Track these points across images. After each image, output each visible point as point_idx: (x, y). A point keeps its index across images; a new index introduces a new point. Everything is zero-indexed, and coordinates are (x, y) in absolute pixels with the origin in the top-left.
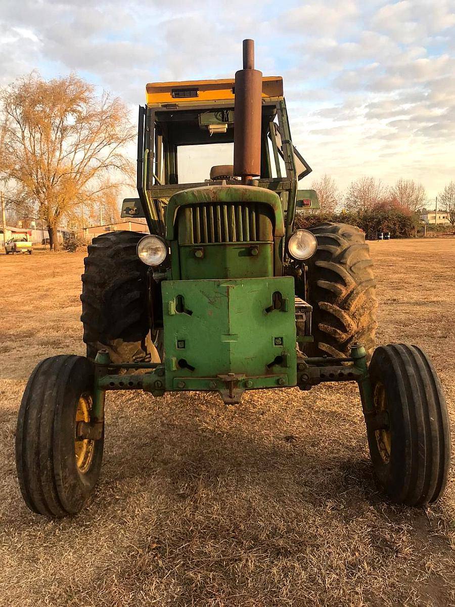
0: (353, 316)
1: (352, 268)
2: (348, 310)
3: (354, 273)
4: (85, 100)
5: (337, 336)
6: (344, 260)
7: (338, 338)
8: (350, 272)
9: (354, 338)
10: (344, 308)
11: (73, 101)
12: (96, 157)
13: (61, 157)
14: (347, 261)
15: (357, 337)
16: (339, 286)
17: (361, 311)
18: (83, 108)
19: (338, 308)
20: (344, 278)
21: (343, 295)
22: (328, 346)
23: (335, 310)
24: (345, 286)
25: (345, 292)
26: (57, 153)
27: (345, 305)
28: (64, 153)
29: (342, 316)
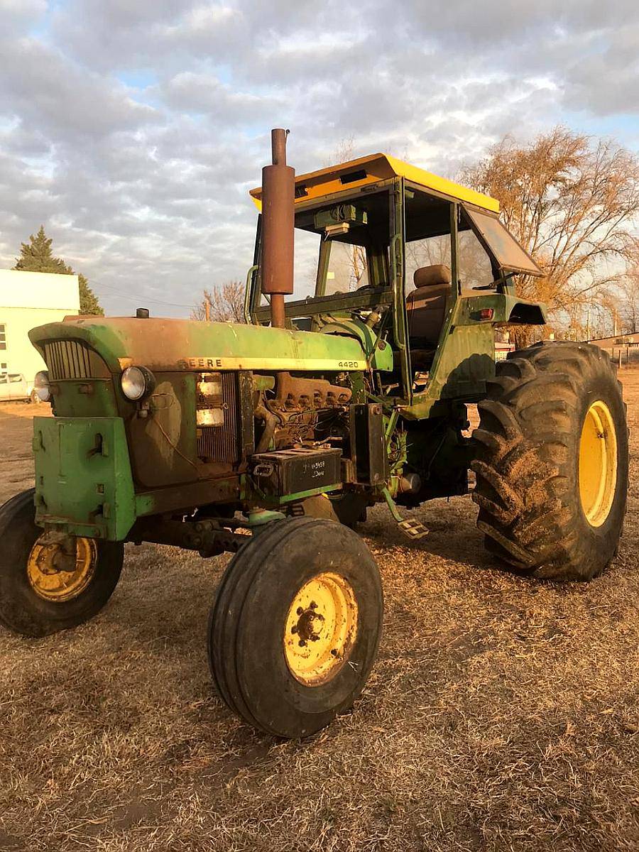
0: (515, 487)
1: (523, 412)
2: (506, 475)
3: (524, 420)
4: (574, 163)
5: (496, 515)
6: (513, 400)
7: (497, 517)
8: (519, 418)
9: (520, 520)
10: (501, 473)
11: (558, 166)
12: (590, 240)
13: (536, 246)
14: (517, 402)
15: (525, 518)
16: (499, 439)
17: (527, 480)
18: (572, 175)
19: (494, 472)
20: (505, 427)
21: (501, 452)
22: (491, 527)
23: (490, 474)
24: (506, 439)
25: (504, 449)
26: (532, 241)
27: (503, 469)
28: (540, 240)
29: (499, 484)
